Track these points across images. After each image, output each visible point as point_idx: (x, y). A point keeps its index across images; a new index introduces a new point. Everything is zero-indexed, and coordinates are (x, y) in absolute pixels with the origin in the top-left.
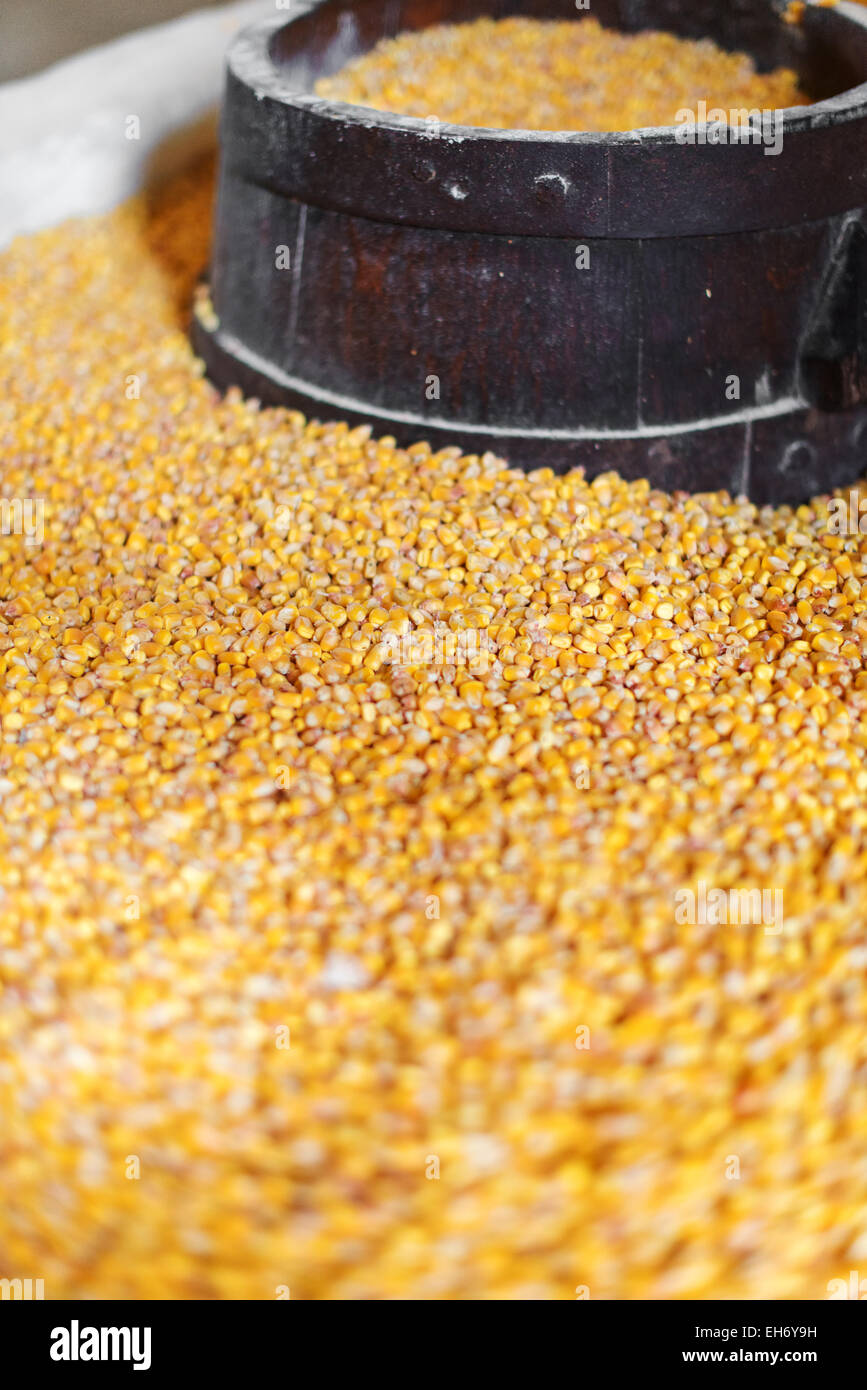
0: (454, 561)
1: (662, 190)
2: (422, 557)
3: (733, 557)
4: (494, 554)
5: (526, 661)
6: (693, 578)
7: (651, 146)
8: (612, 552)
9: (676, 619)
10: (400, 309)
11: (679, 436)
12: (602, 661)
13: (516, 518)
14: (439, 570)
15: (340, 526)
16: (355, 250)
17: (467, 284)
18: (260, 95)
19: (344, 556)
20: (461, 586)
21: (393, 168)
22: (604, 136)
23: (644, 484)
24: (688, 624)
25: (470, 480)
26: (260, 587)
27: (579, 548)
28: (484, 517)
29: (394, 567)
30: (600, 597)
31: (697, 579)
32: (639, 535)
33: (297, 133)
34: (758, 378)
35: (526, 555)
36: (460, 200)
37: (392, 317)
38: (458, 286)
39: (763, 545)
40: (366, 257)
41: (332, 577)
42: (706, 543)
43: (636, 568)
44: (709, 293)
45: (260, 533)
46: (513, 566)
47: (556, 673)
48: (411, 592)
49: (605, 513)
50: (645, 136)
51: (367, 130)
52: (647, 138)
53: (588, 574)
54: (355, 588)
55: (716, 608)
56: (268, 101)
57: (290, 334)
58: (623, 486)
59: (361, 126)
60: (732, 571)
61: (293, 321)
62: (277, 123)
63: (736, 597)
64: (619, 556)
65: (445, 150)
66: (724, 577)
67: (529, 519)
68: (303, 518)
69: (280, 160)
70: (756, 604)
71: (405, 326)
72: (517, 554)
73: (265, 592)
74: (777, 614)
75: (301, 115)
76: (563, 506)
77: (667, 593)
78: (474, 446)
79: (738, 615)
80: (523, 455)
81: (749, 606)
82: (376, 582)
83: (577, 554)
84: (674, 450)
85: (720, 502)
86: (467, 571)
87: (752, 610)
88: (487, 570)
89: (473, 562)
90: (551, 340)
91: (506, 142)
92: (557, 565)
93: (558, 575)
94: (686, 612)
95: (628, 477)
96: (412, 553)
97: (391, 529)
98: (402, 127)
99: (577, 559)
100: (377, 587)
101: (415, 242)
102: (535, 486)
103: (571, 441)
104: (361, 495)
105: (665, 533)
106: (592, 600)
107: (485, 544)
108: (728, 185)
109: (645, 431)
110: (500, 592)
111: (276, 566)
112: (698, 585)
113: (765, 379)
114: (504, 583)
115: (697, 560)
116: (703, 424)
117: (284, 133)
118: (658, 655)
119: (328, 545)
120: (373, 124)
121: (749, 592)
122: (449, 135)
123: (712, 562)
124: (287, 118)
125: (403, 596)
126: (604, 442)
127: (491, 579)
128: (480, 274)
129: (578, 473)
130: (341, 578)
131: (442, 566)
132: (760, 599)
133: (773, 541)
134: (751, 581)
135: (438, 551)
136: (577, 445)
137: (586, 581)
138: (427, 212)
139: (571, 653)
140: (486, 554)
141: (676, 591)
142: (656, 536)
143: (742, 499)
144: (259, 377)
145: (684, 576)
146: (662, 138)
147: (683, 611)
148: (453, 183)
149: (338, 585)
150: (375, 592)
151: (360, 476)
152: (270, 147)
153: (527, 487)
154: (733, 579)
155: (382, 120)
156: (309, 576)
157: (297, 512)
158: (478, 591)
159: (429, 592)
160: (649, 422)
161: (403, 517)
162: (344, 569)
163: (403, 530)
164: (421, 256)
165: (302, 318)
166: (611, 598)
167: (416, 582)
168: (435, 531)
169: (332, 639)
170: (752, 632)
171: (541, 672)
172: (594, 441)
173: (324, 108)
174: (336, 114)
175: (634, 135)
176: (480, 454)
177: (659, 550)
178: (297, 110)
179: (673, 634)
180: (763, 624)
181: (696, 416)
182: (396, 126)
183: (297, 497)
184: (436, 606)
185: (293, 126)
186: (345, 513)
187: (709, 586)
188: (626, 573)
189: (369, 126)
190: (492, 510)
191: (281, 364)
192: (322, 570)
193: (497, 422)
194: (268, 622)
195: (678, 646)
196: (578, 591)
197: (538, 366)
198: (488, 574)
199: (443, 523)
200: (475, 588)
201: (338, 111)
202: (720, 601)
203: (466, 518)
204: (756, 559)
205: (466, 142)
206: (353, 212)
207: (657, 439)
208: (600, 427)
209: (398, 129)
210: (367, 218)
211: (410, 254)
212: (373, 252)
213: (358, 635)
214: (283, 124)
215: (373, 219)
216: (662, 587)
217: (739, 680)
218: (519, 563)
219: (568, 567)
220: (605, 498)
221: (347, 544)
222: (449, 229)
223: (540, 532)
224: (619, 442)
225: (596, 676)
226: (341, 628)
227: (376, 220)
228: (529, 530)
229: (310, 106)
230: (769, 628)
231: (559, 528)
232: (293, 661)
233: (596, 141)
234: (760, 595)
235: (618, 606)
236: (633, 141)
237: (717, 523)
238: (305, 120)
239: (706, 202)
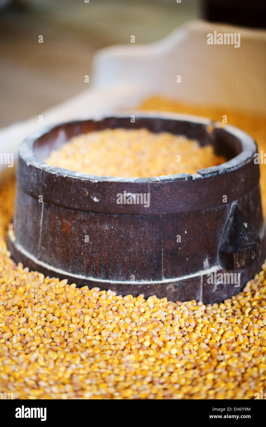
0: (97, 332)
1: (168, 198)
2: (86, 331)
3: (197, 328)
4: (111, 330)
5: (123, 374)
6: (184, 336)
7: (163, 183)
8: (154, 327)
9: (178, 354)
10: (77, 239)
11: (177, 282)
12: (150, 373)
13: (119, 315)
14: (91, 336)
15: (56, 319)
16: (61, 219)
17: (100, 230)
18: (28, 164)
19: (57, 331)
20: (100, 341)
21: (73, 191)
22: (147, 179)
23: (165, 299)
24: (182, 355)
25: (103, 300)
26: (27, 343)
27: (142, 327)
28: (107, 315)
29: (75, 335)
30: (150, 346)
31: (185, 337)
32: (164, 319)
33: (40, 177)
34: (204, 260)
35: (123, 330)
36: (97, 202)
37: (74, 241)
38: (97, 231)
39: (208, 322)
40: (64, 221)
41: (52, 338)
42: (188, 322)
43: (163, 334)
44: (186, 232)
45: (27, 321)
46: (118, 334)
47: (134, 378)
48: (81, 344)
49: (152, 312)
50: (161, 179)
51: (64, 177)
52: (162, 180)
53: (145, 337)
54: (61, 343)
55: (192, 348)
56: (30, 166)
57: (39, 246)
58: (158, 300)
59: (62, 176)
60: (197, 333)
61: (40, 242)
62: (34, 174)
63: (199, 344)
64: (157, 329)
65: (91, 185)
66: (195, 336)
67: (124, 315)
68: (42, 315)
69: (35, 186)
70: (206, 346)
71: (79, 245)
72: (120, 329)
73: (28, 345)
74: (214, 351)
75: (41, 172)
76: (136, 309)
77: (174, 343)
78: (104, 287)
79: (200, 352)
80: (122, 290)
81: (204, 347)
82: (68, 340)
83: (141, 329)
84: (176, 287)
85: (192, 305)
86: (101, 336)
87: (205, 349)
88: (109, 336)
89: (103, 333)
90: (131, 250)
91: (112, 183)
92: (134, 333)
93: (135, 337)
94: (181, 351)
95: (159, 297)
96: (82, 329)
97: (74, 320)
98: (76, 177)
99: (141, 331)
100: (69, 343)
101: (81, 216)
102: (126, 301)
103: (139, 285)
104: (64, 306)
105: (173, 319)
106: (147, 347)
107: (108, 326)
108: (191, 195)
109: (165, 281)
110: (113, 344)
111: (32, 334)
112: (185, 339)
113: (207, 260)
114: (115, 341)
115: (185, 329)
116: (186, 277)
117: (36, 177)
118: (171, 369)
119: (51, 327)
120: (66, 175)
121: (204, 342)
122: (93, 180)
123: (190, 329)
124: (37, 172)
125: (78, 346)
126: (151, 285)
127: (110, 340)
128: (105, 227)
129: (142, 296)
130: (56, 339)
131: (92, 334)
132: (208, 344)
133: (212, 320)
134: (204, 337)
135: (91, 329)
136: (142, 286)
137: (145, 340)
138: (85, 206)
139: (139, 371)
140: (108, 330)
141: (178, 342)
142: (170, 320)
143: (200, 303)
144: (29, 260)
145: (180, 335)
146: (167, 180)
147: (180, 350)
148: (94, 196)
149: (55, 342)
150: (68, 345)
151: (64, 299)
152: (31, 182)
153: (124, 302)
154: (198, 337)
155: (69, 174)
156: (45, 339)
157: (40, 313)
158: (105, 344)
159: (88, 345)
160: (167, 277)
161: (78, 315)
162: (57, 336)
163: (78, 320)
164: (84, 221)
165: (42, 241)
166: (154, 347)
167: (83, 341)
168: (90, 321)
169: (52, 366)
170: (205, 358)
171: (128, 379)
172: (147, 285)
173: (50, 169)
174: (53, 171)
175: (158, 179)
176: (107, 290)
177: (171, 325)
178: (40, 170)
179: (176, 361)
180: (209, 355)
181: (184, 275)
182: (74, 176)
183: (40, 308)
184: (90, 351)
185: (39, 175)
186: (57, 314)
187: (189, 339)
188: (159, 336)
189: (65, 176)
190: (110, 312)
191: (36, 256)
192: (49, 336)
193: (112, 278)
194: (28, 359)
195: (179, 365)
196: (142, 344)
197: (126, 259)
198: (109, 338)
199: (93, 317)
200: (105, 343)
201: (54, 170)
202: (193, 346)
203: (101, 316)
204: (206, 328)
205: (99, 182)
206: (60, 205)
207: (169, 283)
208: (149, 280)
209: (75, 178)
210: (64, 207)
211: (80, 220)
212: (67, 219)
213: (61, 364)
214: (36, 174)
215: (67, 208)
216: (173, 341)
217: (201, 379)
218: (120, 332)
219: (138, 334)
220: (151, 305)
221: (58, 326)
222: (93, 212)
223: (128, 321)
224: (156, 285)
225: (148, 379)
226: (55, 361)
227: (68, 208)
228: (124, 320)
229: (45, 168)
230: (211, 356)
231: (135, 319)
232: (37, 374)
233: (144, 181)
234: (208, 343)
235: (156, 349)
236: (157, 181)
237: (192, 314)
238: (43, 173)
239: (184, 201)
